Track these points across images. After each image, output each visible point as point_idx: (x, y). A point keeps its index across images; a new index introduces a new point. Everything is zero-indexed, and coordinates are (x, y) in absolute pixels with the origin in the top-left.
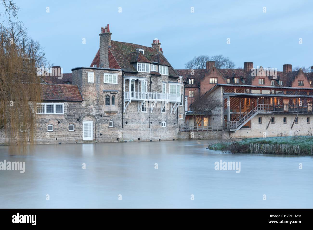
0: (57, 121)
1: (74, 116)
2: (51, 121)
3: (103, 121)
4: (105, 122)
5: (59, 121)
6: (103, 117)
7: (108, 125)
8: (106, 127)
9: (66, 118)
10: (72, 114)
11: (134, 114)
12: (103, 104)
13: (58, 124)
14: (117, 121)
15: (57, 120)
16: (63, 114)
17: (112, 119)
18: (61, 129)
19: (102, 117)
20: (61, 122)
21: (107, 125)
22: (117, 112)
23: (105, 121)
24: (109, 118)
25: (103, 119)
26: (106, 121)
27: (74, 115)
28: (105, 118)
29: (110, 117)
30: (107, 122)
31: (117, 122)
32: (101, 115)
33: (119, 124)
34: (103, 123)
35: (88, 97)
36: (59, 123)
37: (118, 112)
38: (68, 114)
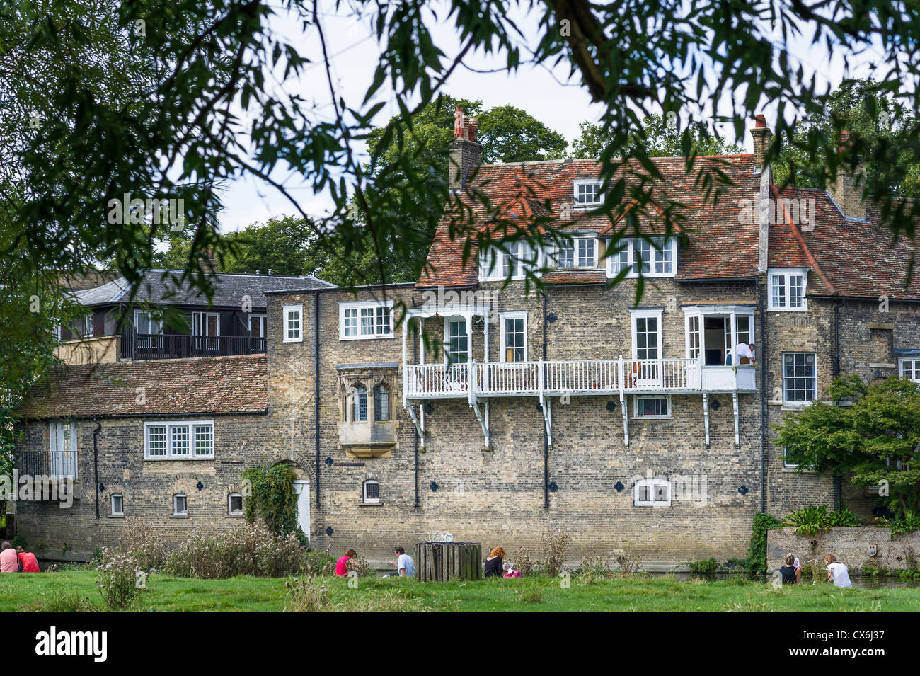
0: (195, 482)
1: (242, 463)
2: (179, 482)
3: (338, 480)
4: (344, 486)
5: (200, 483)
6: (336, 465)
7: (358, 497)
8: (350, 505)
9: (219, 471)
10: (235, 457)
11: (467, 453)
12: (337, 417)
13: (197, 490)
14: (394, 481)
15: (196, 477)
16: (211, 456)
17: (374, 472)
18: (206, 507)
19: (333, 466)
20: (204, 484)
21: (354, 495)
22: (393, 445)
23: (346, 481)
24: (362, 469)
25: (337, 472)
26: (350, 480)
27: (239, 458)
28: (344, 469)
29: (363, 465)
30: (353, 486)
31: (393, 486)
32: (329, 458)
33: (400, 492)
34: (338, 489)
35: (286, 394)
36: (200, 486)
37: (398, 447)
38: (225, 457)
